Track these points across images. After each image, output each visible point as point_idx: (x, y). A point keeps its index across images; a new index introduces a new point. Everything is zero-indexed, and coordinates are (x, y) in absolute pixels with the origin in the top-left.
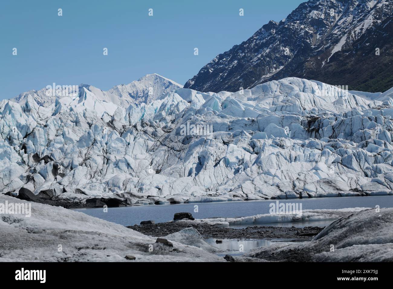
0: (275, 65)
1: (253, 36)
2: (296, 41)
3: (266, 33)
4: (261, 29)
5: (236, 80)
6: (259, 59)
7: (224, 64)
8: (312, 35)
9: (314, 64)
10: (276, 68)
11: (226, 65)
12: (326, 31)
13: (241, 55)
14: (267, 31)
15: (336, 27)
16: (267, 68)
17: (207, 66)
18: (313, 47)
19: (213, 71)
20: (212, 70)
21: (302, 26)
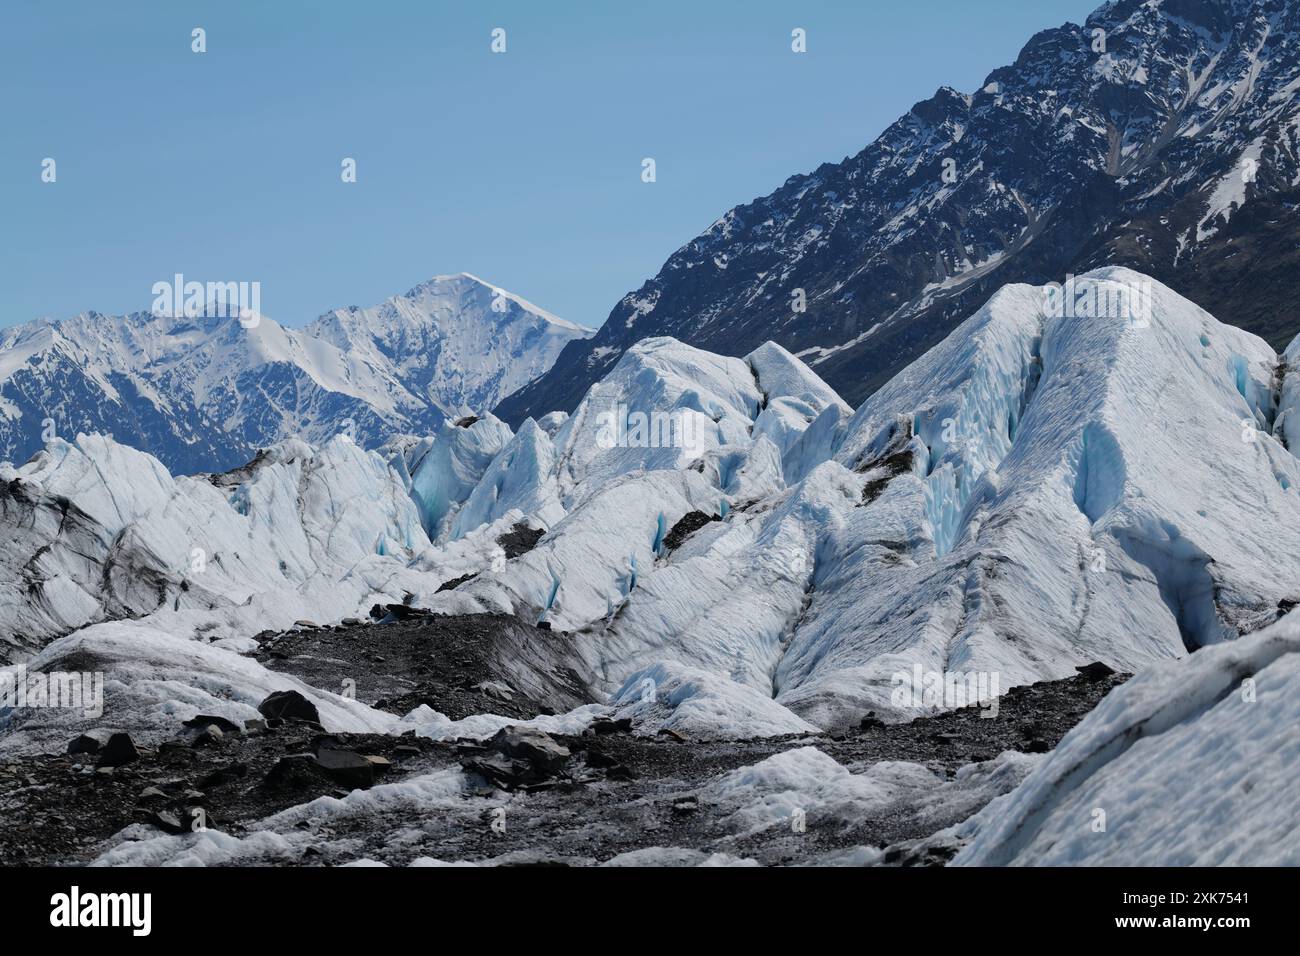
0: (969, 249)
1: (877, 142)
2: (1045, 161)
3: (925, 133)
4: (906, 118)
5: (828, 297)
6: (910, 223)
7: (771, 239)
8: (1103, 143)
9: (1147, 243)
10: (974, 259)
11: (779, 245)
12: (1157, 128)
13: (832, 208)
14: (928, 126)
15: (1193, 117)
16: (942, 256)
17: (691, 245)
18: (1123, 182)
19: (731, 264)
20: (723, 262)
21: (1066, 110)
